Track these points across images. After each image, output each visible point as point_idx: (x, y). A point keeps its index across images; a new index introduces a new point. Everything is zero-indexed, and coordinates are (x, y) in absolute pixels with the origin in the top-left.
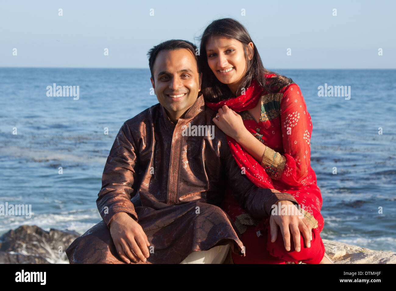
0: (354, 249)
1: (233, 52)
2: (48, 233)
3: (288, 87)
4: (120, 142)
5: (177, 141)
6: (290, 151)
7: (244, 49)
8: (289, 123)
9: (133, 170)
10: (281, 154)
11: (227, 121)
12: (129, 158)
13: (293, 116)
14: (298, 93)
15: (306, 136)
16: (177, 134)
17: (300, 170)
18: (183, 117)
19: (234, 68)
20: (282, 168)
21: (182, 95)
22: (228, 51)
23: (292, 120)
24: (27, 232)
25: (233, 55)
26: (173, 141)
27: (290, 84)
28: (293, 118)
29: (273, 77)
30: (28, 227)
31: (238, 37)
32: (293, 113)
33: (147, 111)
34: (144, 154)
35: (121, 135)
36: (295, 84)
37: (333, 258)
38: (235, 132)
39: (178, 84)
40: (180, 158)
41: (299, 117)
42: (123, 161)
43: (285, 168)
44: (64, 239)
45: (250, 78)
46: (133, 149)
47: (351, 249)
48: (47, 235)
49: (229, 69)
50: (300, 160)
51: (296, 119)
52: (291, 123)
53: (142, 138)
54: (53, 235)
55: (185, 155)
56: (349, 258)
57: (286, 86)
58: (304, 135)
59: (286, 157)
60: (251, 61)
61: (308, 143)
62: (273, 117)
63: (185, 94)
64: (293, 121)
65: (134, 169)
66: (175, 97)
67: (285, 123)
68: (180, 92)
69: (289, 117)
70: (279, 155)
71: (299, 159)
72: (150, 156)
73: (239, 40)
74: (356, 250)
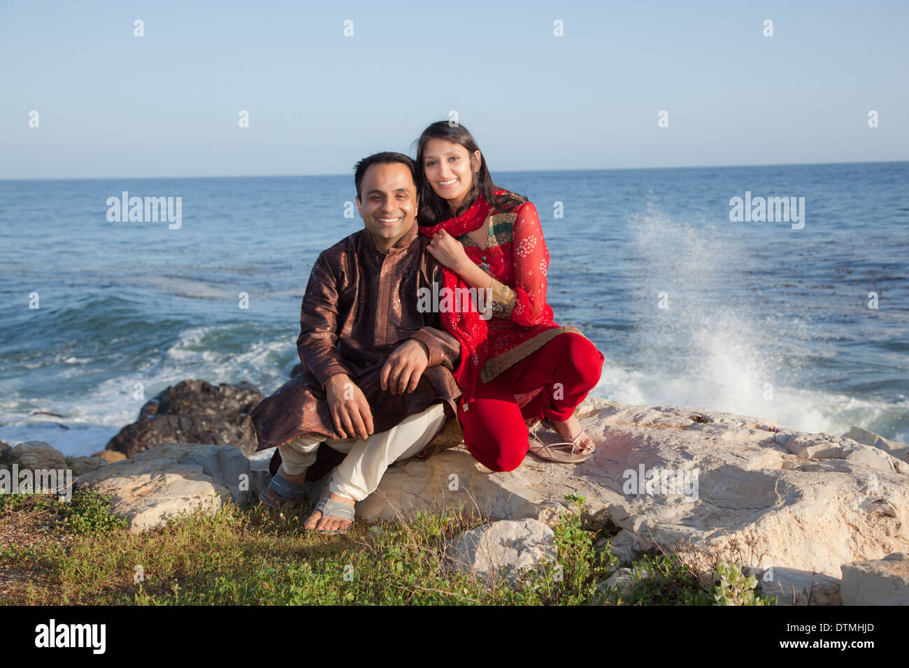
0: (603, 403)
1: (458, 160)
2: (218, 389)
3: (523, 206)
4: (317, 278)
5: (387, 275)
6: (523, 284)
7: (470, 158)
8: (523, 249)
9: (336, 311)
10: (511, 288)
11: (445, 248)
12: (330, 297)
13: (529, 241)
14: (535, 213)
15: (543, 266)
16: (386, 266)
17: (534, 306)
18: (396, 246)
19: (459, 179)
20: (512, 305)
21: (396, 220)
22: (452, 159)
23: (527, 246)
24: (190, 388)
25: (458, 163)
26: (382, 275)
27: (524, 202)
28: (529, 244)
29: (503, 194)
30: (191, 382)
31: (463, 142)
32: (529, 238)
33: (347, 240)
34: (347, 292)
35: (317, 269)
36: (531, 203)
37: (578, 415)
38: (455, 261)
39: (392, 205)
40: (390, 296)
41: (535, 243)
42: (324, 300)
43: (516, 305)
44: (238, 397)
45: (476, 193)
46: (333, 285)
47: (599, 403)
48: (216, 391)
49: (452, 181)
50: (533, 295)
51: (531, 245)
52: (525, 249)
53: (344, 270)
54: (224, 391)
55: (396, 293)
56: (597, 415)
57: (521, 205)
58: (541, 264)
59: (516, 291)
60: (477, 173)
61: (545, 275)
62: (502, 243)
63: (400, 218)
64: (529, 247)
65: (337, 309)
66: (387, 221)
67: (518, 249)
68: (394, 216)
69: (524, 242)
70: (508, 288)
71: (533, 293)
72: (355, 294)
73: (464, 145)
74: (606, 405)
